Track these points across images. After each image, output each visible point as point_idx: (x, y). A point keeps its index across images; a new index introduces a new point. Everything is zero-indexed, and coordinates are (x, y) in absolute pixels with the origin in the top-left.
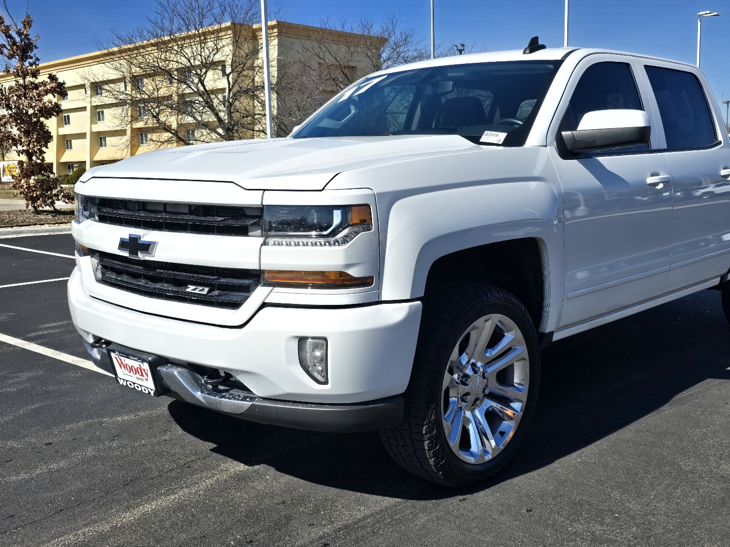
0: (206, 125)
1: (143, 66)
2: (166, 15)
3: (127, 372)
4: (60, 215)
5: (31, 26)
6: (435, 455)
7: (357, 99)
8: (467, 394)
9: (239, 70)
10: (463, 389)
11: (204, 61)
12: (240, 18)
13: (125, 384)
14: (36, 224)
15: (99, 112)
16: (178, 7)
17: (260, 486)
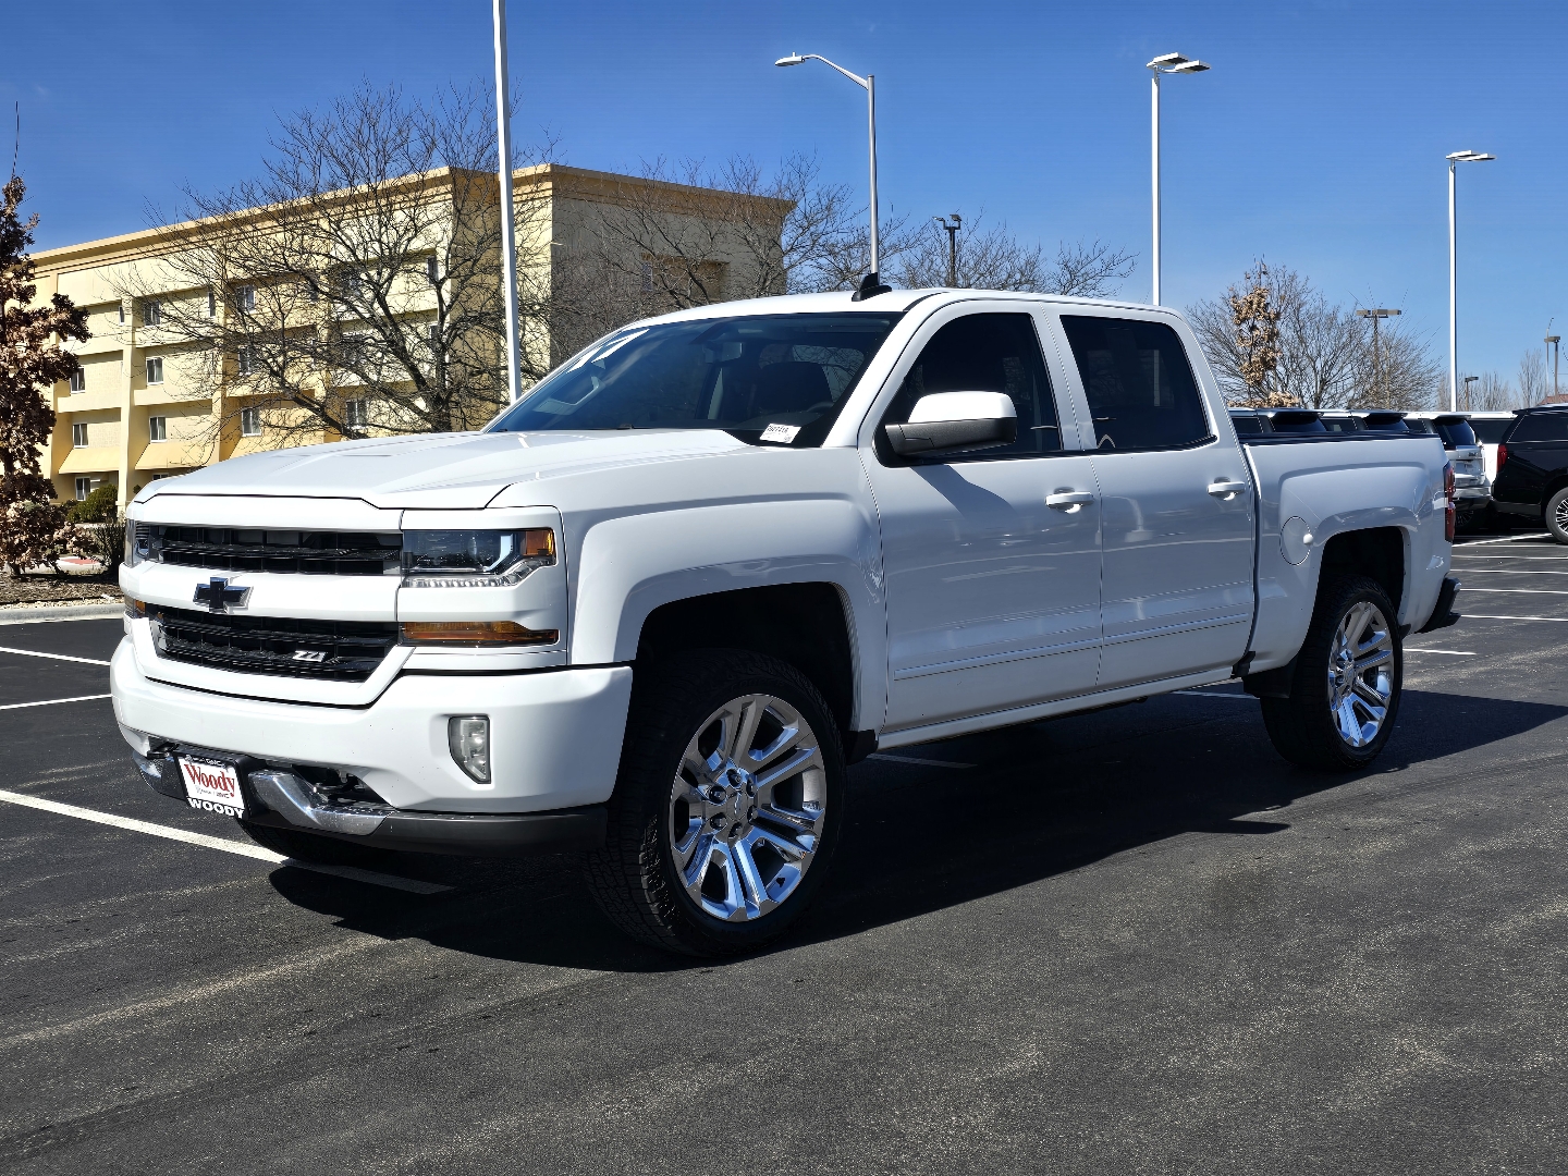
0: (388, 391)
1: (251, 263)
2: (304, 154)
3: (202, 787)
4: (66, 583)
5: (20, 199)
6: (659, 898)
7: (602, 366)
8: (721, 815)
9: (463, 273)
10: (712, 809)
11: (387, 252)
12: (467, 161)
13: (199, 806)
14: (18, 601)
15: (150, 362)
16: (330, 138)
17: (404, 961)
